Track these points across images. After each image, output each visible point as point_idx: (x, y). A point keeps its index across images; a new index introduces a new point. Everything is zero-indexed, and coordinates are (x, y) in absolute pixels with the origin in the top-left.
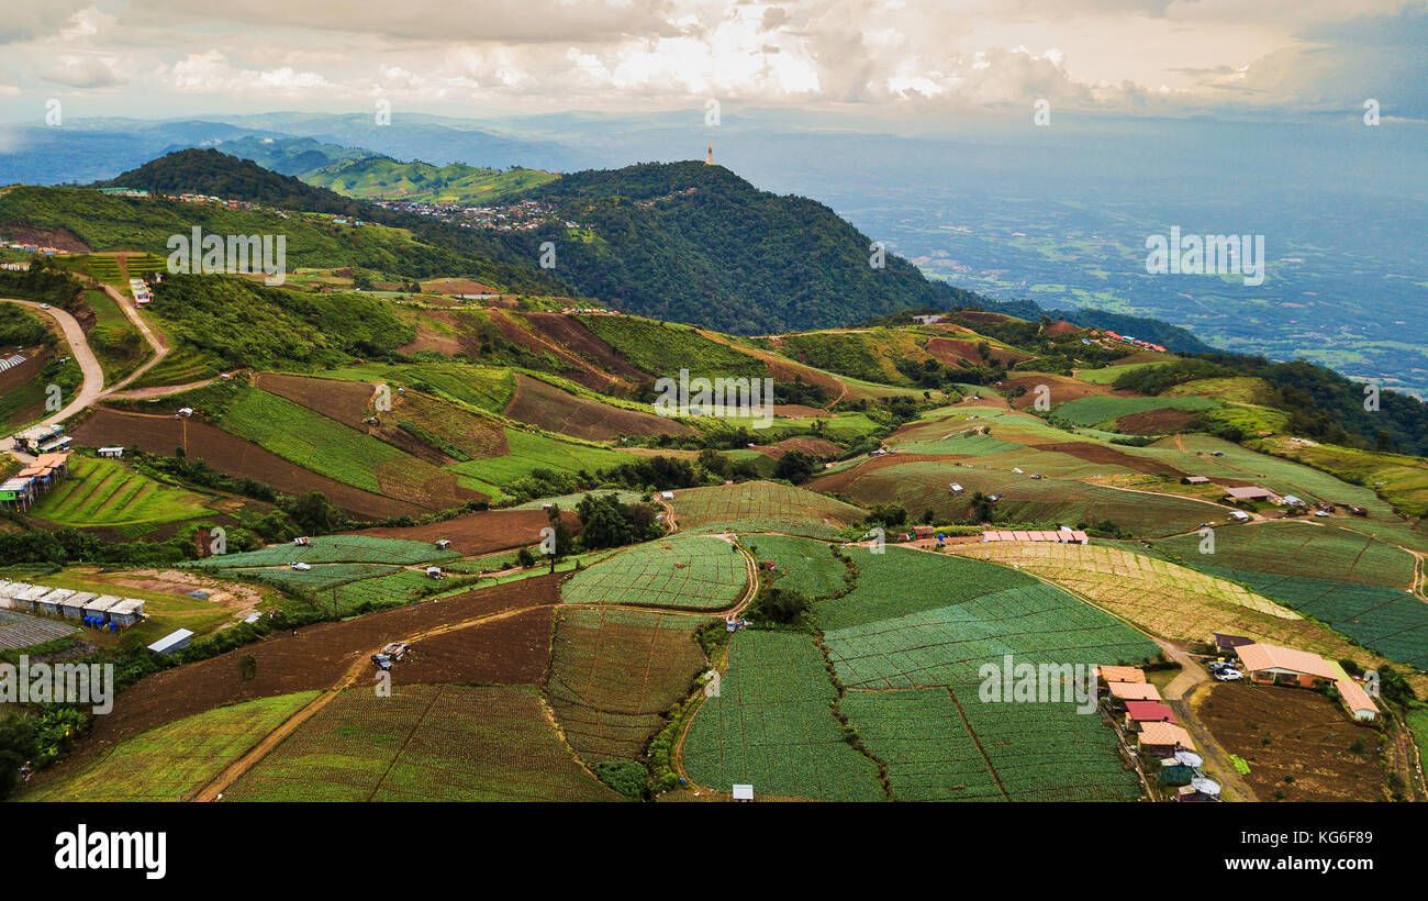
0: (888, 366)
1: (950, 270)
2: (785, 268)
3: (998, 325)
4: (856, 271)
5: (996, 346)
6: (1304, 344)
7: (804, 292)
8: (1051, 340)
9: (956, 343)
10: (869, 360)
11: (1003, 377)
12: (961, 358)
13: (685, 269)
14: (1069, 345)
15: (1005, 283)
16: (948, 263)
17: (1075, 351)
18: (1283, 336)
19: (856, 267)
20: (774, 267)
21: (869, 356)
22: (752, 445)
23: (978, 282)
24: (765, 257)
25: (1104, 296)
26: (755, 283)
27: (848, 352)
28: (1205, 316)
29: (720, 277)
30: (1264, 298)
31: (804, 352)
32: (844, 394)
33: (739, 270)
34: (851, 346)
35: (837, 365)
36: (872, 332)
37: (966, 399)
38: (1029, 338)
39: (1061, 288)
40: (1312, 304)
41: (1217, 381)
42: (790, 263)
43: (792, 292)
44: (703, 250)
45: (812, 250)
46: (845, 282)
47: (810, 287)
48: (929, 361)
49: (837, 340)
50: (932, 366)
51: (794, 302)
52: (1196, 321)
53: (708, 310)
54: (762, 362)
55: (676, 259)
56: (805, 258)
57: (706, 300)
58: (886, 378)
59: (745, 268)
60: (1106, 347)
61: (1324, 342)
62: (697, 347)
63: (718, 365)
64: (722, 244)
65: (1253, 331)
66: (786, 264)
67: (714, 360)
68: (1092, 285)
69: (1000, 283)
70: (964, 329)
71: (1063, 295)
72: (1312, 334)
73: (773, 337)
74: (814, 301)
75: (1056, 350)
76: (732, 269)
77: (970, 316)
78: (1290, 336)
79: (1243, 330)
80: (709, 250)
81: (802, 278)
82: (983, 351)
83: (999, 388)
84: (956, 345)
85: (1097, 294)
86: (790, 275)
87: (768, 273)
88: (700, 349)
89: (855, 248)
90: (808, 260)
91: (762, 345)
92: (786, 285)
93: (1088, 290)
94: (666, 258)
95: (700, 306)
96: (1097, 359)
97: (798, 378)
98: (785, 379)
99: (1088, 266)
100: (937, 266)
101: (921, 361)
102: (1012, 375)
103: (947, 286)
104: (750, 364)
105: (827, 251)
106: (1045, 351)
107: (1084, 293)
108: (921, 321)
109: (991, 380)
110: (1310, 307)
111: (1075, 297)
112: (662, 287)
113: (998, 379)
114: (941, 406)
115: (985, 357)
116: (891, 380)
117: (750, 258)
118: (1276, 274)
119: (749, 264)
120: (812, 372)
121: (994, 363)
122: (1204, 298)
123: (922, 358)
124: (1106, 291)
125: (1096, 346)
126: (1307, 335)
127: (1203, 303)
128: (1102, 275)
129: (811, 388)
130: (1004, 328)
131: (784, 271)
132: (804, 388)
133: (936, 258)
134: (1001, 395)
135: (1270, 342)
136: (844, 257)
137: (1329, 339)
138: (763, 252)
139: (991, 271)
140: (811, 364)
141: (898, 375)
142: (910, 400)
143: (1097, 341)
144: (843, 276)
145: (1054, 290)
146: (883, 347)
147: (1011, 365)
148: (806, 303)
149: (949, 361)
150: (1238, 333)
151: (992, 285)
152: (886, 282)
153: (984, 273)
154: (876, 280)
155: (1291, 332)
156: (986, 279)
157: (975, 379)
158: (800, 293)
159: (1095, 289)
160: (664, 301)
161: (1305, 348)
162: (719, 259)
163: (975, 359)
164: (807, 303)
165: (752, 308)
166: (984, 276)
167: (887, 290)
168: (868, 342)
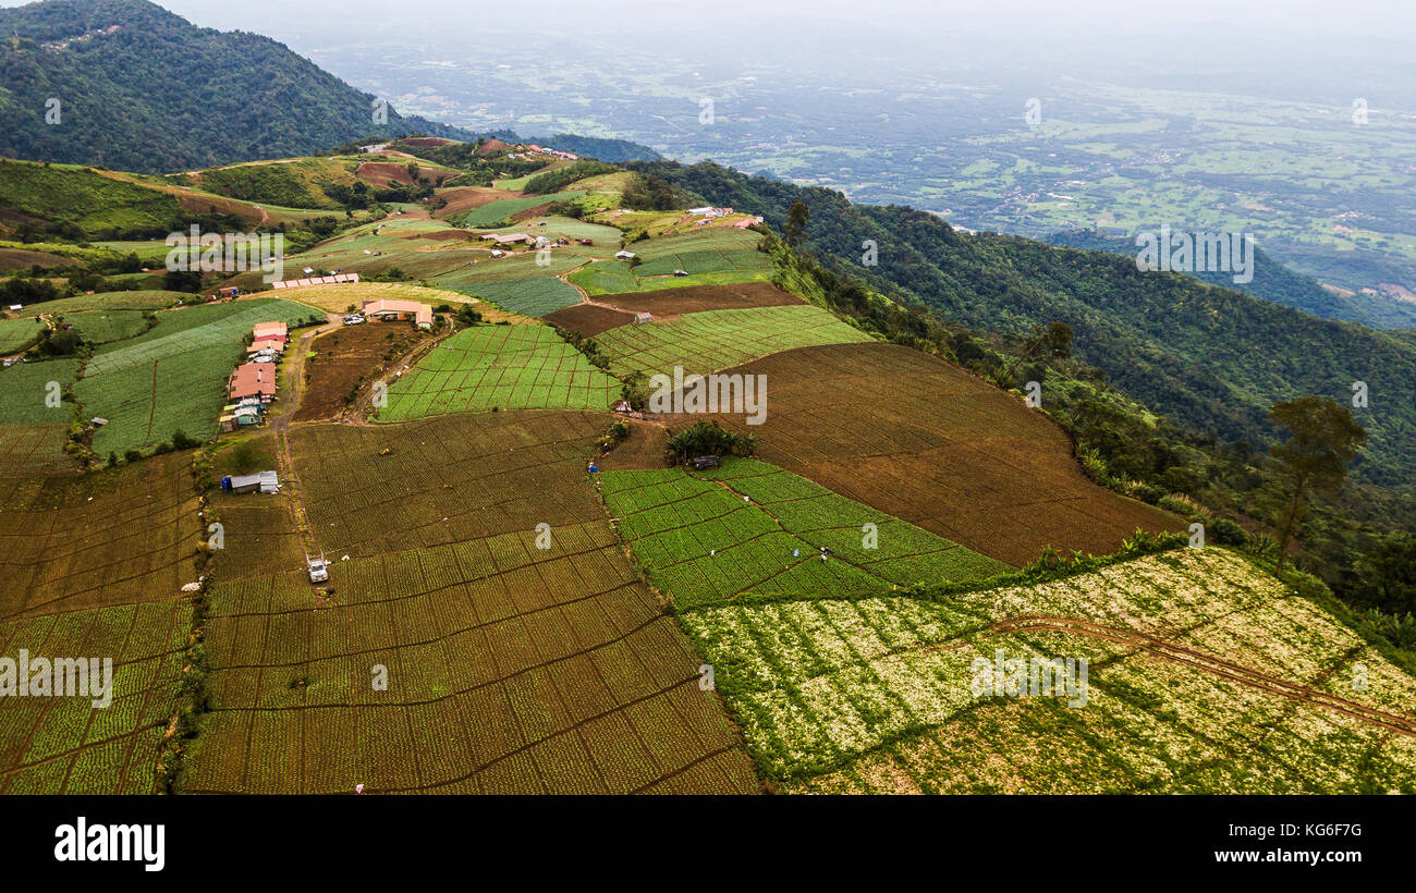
0: (316, 192)
1: (438, 107)
2: (239, 110)
3: (439, 148)
4: (321, 110)
5: (426, 166)
6: (759, 154)
7: (265, 134)
8: (483, 158)
9: (387, 166)
10: (296, 187)
11: (429, 193)
12: (391, 180)
13: (116, 116)
14: (498, 161)
15: (494, 117)
16: (434, 99)
17: (502, 165)
18: (742, 148)
19: (320, 105)
20: (228, 109)
21: (297, 185)
22: (146, 270)
23: (468, 117)
24: (215, 99)
25: (588, 123)
26: (208, 128)
27: (274, 181)
28: (677, 136)
29: (163, 124)
30: (725, 115)
31: (228, 186)
32: (264, 220)
33: (186, 115)
34: (276, 176)
35: (263, 196)
36: (299, 161)
37: (389, 216)
38: (463, 158)
39: (547, 118)
40: (763, 117)
41: (600, 177)
42: (244, 105)
43: (250, 135)
44: (137, 96)
45: (268, 89)
46: (310, 122)
47: (270, 128)
48: (356, 184)
49: (262, 172)
50: (360, 188)
51: (255, 146)
52: (668, 141)
53: (153, 160)
54: (173, 196)
55: (104, 106)
56: (260, 98)
57: (148, 150)
58: (314, 203)
59: (193, 112)
60: (529, 160)
61: (774, 151)
62: (93, 187)
63: (122, 203)
64: (162, 87)
65: (717, 146)
66: (240, 106)
67: (116, 198)
68: (577, 113)
69: (488, 117)
70: (402, 154)
71: (550, 124)
72: (764, 144)
73: (192, 174)
74: (277, 143)
75: (484, 166)
76: (178, 114)
77: (411, 143)
78: (747, 148)
79: (709, 145)
80: (146, 95)
81: (259, 120)
82: (413, 171)
83: (425, 203)
84: (388, 168)
85: (581, 122)
86: (247, 118)
87: (220, 116)
88: (97, 188)
89: (316, 85)
90: (265, 100)
91: (179, 182)
92: (243, 129)
93: (573, 118)
94: (91, 106)
95: (142, 157)
96: (517, 170)
97: (213, 209)
98: (200, 211)
99: (572, 94)
100: (425, 104)
101: (351, 185)
102: (439, 191)
103: (424, 121)
104: (159, 199)
105: (285, 89)
106: (475, 167)
107: (570, 122)
108: (365, 151)
109: (418, 196)
110: (762, 121)
111: (560, 126)
112: (91, 139)
113: (424, 195)
114: (364, 223)
115: (415, 178)
116: (320, 205)
117: (198, 101)
118: (735, 93)
119: (197, 107)
120: (230, 203)
121: (424, 181)
122: (675, 119)
123: (350, 181)
124: (590, 118)
125: (518, 159)
126: (761, 145)
127: (674, 122)
128: (585, 102)
129: (229, 217)
130: (445, 152)
131: (239, 113)
132: (221, 218)
133: (425, 95)
134: (426, 209)
135: (731, 155)
136: (304, 95)
137: (777, 148)
138: (212, 93)
139: (478, 105)
140: (236, 196)
141: (326, 200)
142: (330, 220)
143: (522, 155)
144: (306, 115)
145: (541, 120)
146: (310, 175)
147: (439, 182)
148: (268, 146)
149: (378, 183)
150: (706, 149)
151: (481, 119)
152: (355, 120)
153: (472, 107)
154: (344, 118)
155: (747, 144)
156: (475, 113)
157: (403, 197)
158: (260, 136)
159: (579, 116)
160: (97, 154)
161: (758, 158)
162: (160, 105)
163: (406, 180)
164: (270, 146)
165: (206, 155)
166: (473, 111)
167: (356, 128)
168: (294, 170)
